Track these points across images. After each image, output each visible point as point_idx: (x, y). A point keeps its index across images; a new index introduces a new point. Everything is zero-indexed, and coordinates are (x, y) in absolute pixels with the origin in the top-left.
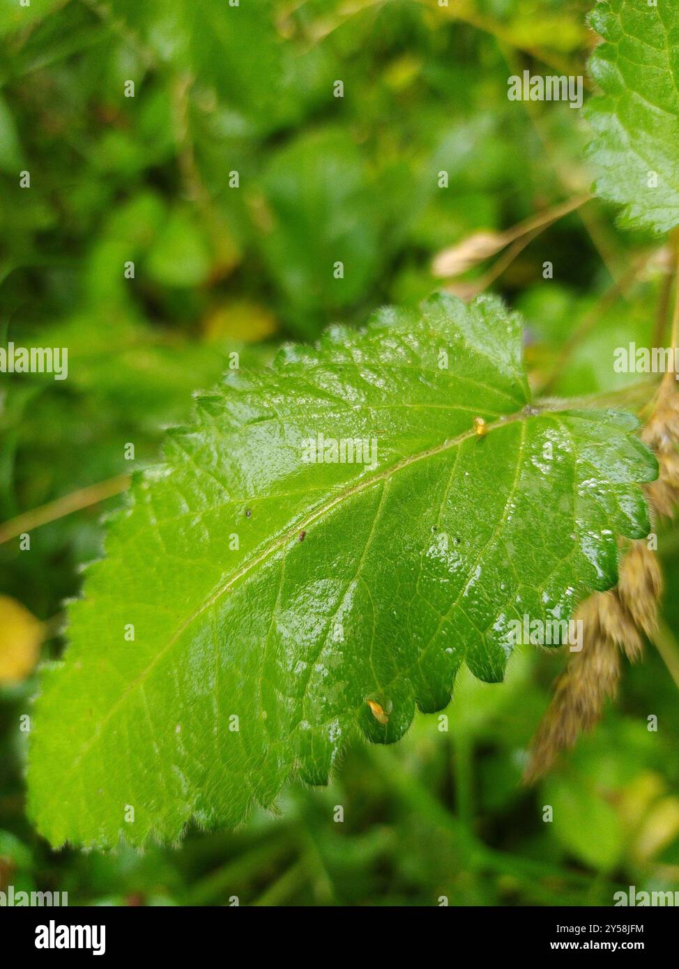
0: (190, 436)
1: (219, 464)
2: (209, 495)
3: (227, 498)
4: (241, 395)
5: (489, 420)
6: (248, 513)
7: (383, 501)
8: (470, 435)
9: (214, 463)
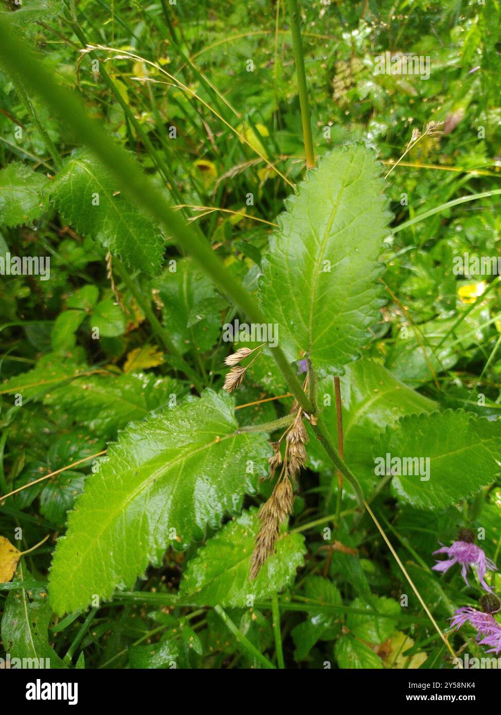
0: (116, 446)
1: (127, 456)
2: (123, 468)
3: (129, 468)
4: (135, 431)
5: (221, 436)
6: (137, 473)
7: (182, 467)
8: (214, 443)
9: (125, 456)
